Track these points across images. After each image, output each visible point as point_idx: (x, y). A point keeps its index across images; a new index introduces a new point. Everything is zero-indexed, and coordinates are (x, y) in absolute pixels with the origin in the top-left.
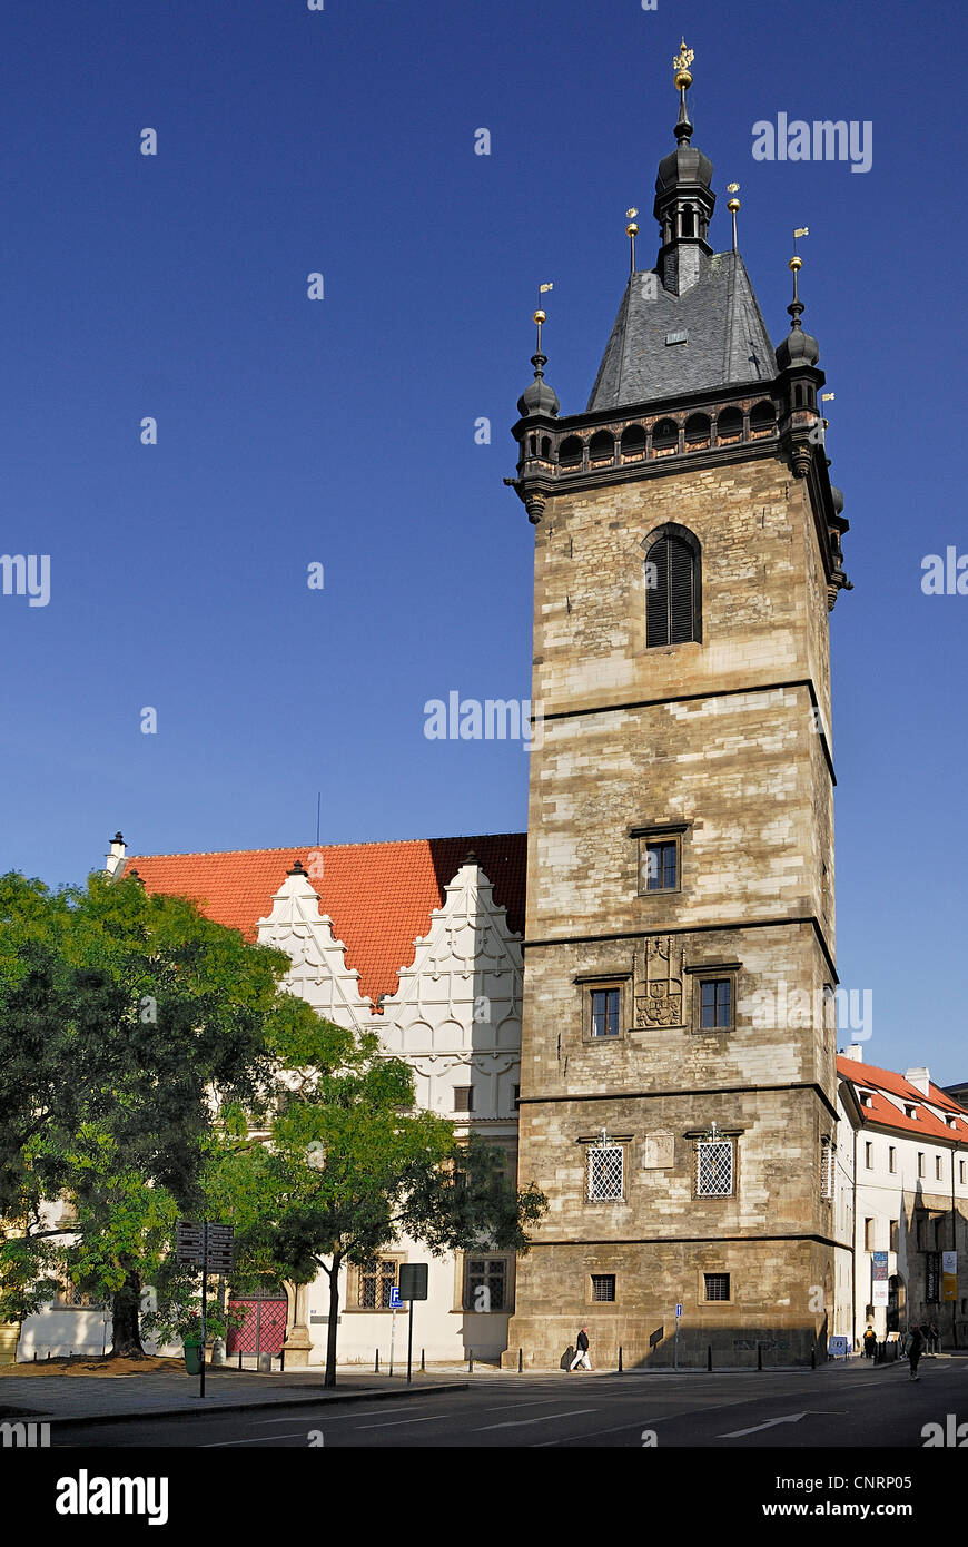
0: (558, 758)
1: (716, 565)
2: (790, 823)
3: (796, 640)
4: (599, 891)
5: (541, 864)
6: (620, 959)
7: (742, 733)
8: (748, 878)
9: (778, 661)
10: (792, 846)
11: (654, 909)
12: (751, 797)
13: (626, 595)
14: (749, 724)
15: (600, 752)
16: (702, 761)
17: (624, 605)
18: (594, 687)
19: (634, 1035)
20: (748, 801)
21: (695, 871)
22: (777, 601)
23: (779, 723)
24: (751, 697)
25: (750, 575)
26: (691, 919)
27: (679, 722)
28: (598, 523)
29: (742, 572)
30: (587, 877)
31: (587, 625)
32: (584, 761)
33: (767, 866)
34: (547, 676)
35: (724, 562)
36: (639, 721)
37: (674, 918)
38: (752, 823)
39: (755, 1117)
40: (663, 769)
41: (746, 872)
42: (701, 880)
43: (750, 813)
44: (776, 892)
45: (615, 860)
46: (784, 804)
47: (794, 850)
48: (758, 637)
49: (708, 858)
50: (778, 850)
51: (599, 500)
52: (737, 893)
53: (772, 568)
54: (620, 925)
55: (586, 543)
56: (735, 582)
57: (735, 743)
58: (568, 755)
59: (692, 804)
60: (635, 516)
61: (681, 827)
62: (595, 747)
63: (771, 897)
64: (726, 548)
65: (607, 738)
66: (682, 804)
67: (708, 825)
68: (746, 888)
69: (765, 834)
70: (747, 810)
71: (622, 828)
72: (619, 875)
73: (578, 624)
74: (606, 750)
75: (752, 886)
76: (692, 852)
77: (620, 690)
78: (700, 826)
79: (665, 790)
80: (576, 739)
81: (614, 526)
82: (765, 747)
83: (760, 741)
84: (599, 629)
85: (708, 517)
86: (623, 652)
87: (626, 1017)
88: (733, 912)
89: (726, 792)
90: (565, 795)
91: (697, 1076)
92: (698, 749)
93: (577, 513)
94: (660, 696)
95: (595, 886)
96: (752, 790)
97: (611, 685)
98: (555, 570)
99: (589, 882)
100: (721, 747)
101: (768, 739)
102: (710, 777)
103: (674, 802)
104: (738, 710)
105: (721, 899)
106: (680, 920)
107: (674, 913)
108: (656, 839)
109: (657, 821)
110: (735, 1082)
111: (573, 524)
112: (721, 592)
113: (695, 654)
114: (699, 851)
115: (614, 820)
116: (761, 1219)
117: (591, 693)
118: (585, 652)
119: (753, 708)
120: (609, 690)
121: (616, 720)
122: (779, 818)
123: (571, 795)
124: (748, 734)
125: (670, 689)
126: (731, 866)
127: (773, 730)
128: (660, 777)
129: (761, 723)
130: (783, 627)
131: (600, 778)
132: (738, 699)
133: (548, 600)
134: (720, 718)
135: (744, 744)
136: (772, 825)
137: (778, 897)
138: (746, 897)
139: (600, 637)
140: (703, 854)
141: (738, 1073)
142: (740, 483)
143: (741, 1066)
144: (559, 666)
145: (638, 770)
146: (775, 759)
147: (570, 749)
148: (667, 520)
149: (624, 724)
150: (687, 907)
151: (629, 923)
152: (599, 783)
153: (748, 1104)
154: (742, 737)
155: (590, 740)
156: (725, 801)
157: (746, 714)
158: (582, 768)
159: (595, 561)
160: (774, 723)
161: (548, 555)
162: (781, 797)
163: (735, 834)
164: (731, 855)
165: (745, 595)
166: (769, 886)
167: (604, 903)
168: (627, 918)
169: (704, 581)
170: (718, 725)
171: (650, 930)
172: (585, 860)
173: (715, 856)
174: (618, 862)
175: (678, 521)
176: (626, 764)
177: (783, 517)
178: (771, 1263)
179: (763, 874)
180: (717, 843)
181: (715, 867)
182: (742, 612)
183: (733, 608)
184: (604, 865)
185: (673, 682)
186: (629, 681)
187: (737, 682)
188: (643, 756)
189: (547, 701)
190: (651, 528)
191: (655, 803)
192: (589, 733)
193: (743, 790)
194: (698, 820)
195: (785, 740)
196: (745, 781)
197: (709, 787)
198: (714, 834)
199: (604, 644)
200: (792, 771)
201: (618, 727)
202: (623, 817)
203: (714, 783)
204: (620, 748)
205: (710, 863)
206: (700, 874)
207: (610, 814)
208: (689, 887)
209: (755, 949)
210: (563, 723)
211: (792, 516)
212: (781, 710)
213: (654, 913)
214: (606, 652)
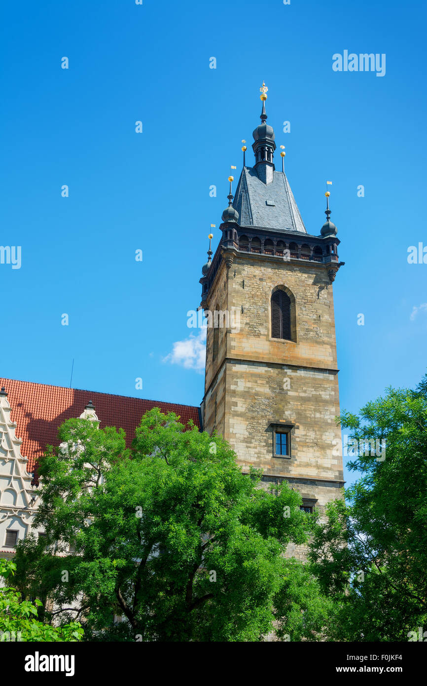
0: (238, 380)
1: (301, 309)
3: (332, 351)
4: (256, 450)
5: (231, 431)
7: (313, 387)
8: (318, 457)
9: (326, 358)
11: (280, 464)
12: (318, 418)
13: (266, 312)
14: (317, 386)
15: (256, 382)
16: (298, 397)
17: (265, 316)
18: (253, 350)
20: (316, 420)
21: (296, 449)
22: (325, 332)
23: (328, 386)
24: (317, 372)
25: (314, 317)
26: (296, 473)
27: (288, 376)
28: (255, 276)
29: (311, 315)
30: (251, 443)
31: (250, 321)
32: (249, 385)
33: (326, 453)
34: (233, 340)
35: (304, 309)
36: (272, 371)
37: (289, 471)
38: (319, 431)
40: (282, 397)
41: (318, 454)
42: (299, 454)
43: (318, 426)
44: (330, 466)
46: (330, 425)
48: (318, 346)
49: (301, 444)
50: (330, 446)
51: (255, 266)
52: (314, 464)
53: (323, 317)
54: (266, 470)
55: (250, 284)
56: (308, 319)
57: (311, 392)
58: (243, 380)
59: (294, 416)
60: (270, 278)
62: (254, 379)
63: (328, 468)
64: (305, 303)
65: (259, 376)
66: (290, 415)
67: (301, 427)
68: (317, 462)
69: (324, 437)
70: (316, 424)
71: (266, 421)
72: (264, 444)
73: (247, 319)
74: (259, 382)
75: (321, 462)
76: (295, 439)
77: (265, 355)
78: (298, 428)
79: (284, 407)
80: (246, 374)
81: (261, 280)
82: (322, 396)
83: (321, 393)
84: (255, 324)
85: (298, 287)
86: (265, 337)
88: (312, 473)
89: (308, 413)
90: (242, 399)
91: (301, 557)
92: (296, 391)
93: (246, 269)
94: (280, 362)
95: (255, 448)
97: (261, 351)
98: (237, 292)
99: (252, 445)
100: (305, 392)
101: (324, 393)
102: (301, 405)
103: (287, 413)
104: (312, 376)
105: (308, 465)
106: (291, 473)
107: (288, 468)
108: (280, 430)
109: (281, 421)
111: (244, 273)
112: (303, 322)
113: (294, 346)
114: (298, 439)
115: (262, 416)
117: (252, 353)
118: (249, 333)
119: (317, 377)
120: (260, 354)
121: (262, 370)
122: (329, 431)
123: (244, 400)
124: (316, 389)
125: (284, 360)
126: (311, 449)
127: (325, 389)
128: (282, 400)
129: (321, 384)
130: (327, 344)
131: (257, 394)
133: (234, 305)
134: (305, 378)
135: (314, 393)
136: (327, 434)
137: (329, 469)
138: (318, 467)
139: (256, 328)
140: (300, 441)
144: (238, 336)
145: (272, 395)
146: (326, 402)
147: (243, 377)
148: (282, 284)
149: (266, 371)
150: (293, 466)
151: (270, 470)
152: (256, 397)
154: (313, 389)
155: (252, 375)
156: (308, 418)
157: (315, 379)
158: (249, 388)
159: (253, 293)
160: (325, 386)
161: (234, 284)
162: (329, 421)
163: (312, 435)
164: (311, 445)
165: (313, 326)
166: (327, 463)
167: (258, 457)
168: (269, 467)
169: (297, 315)
170: (304, 381)
171: (278, 475)
172: (250, 434)
173: (305, 444)
174: (264, 438)
175: (286, 286)
176: (266, 390)
177: (326, 296)
179: (324, 456)
180: (305, 437)
181: (305, 449)
182: (312, 333)
183: (308, 330)
184: (259, 438)
185: (285, 356)
186: (267, 352)
187: (311, 363)
188: (274, 388)
189: (233, 352)
190: (276, 285)
191: (279, 412)
192: (251, 372)
193: (314, 414)
194: (297, 424)
195: (330, 395)
196: (315, 410)
197: (301, 410)
198: (304, 433)
199: (257, 332)
200: (333, 409)
201: (263, 372)
202: (266, 416)
203: (303, 408)
204: (264, 382)
205: (303, 446)
206: (299, 451)
207: (261, 413)
208: (294, 457)
209: (322, 493)
210: (240, 364)
211: (329, 297)
212: (328, 381)
213: (280, 467)
214: (258, 335)
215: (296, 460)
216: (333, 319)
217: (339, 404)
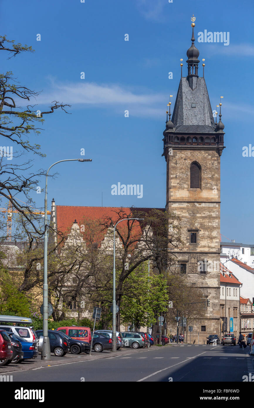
0: (174, 211)
1: (204, 173)
2: (216, 232)
3: (218, 193)
6: (186, 257)
7: (208, 211)
8: (209, 243)
9: (215, 197)
10: (217, 237)
11: (192, 247)
12: (210, 225)
13: (187, 176)
14: (210, 210)
15: (182, 211)
16: (201, 216)
17: (187, 178)
18: (181, 196)
19: (189, 274)
20: (209, 226)
21: (200, 240)
22: (215, 183)
23: (215, 210)
24: (210, 204)
25: (210, 176)
26: (199, 250)
27: (197, 207)
28: (182, 158)
29: (209, 175)
31: (180, 182)
33: (213, 241)
34: (172, 192)
35: (206, 172)
36: (189, 205)
37: (196, 250)
38: (210, 231)
39: (210, 293)
40: (193, 217)
41: (209, 241)
43: (210, 229)
44: (214, 246)
45: (185, 236)
46: (215, 228)
47: (217, 238)
48: (212, 191)
49: (202, 238)
50: (215, 238)
51: (182, 152)
52: (207, 246)
53: (214, 176)
54: (186, 250)
55: (179, 162)
56: (208, 177)
57: (207, 213)
58: (177, 211)
59: (199, 226)
60: (189, 158)
61: (197, 230)
62: (181, 210)
63: (213, 247)
64: (206, 169)
65: (183, 208)
67: (202, 230)
69: (212, 234)
70: (209, 228)
71: (186, 229)
72: (186, 239)
73: (178, 181)
75: (210, 245)
76: (199, 236)
77: (186, 198)
78: (201, 231)
79: (194, 221)
80: (178, 208)
81: (185, 159)
82: (212, 215)
83: (212, 213)
84: (182, 183)
85: (203, 161)
86: (187, 189)
87: (187, 270)
88: (206, 250)
89: (205, 224)
91: (200, 284)
92: (200, 214)
93: (178, 155)
94: (193, 201)
96: (210, 224)
97: (184, 196)
98: (173, 167)
100: (204, 214)
101: (213, 213)
102: (202, 220)
103: (196, 224)
104: (208, 206)
105: (204, 247)
106: (197, 250)
107: (196, 249)
108: (193, 232)
109: (193, 228)
110: (207, 286)
111: (177, 157)
112: (205, 179)
113: (200, 192)
114: (200, 236)
115: (185, 227)
116: (211, 315)
117: (181, 198)
118: (179, 188)
119: (210, 206)
120: (184, 198)
121: (185, 205)
122: (215, 231)
123: (177, 220)
124: (210, 212)
125: (195, 199)
126: (206, 240)
127: (214, 212)
128: (193, 219)
129: (212, 210)
130: (216, 189)
131: (182, 217)
132: (208, 204)
133: (172, 174)
134: (205, 207)
135: (209, 214)
136: (214, 232)
137: (214, 248)
138: (209, 247)
139: (182, 185)
140: (201, 236)
141: (207, 284)
142: (209, 155)
143: (208, 282)
144: (174, 190)
145: (189, 217)
146: (214, 218)
148: (195, 160)
149: (187, 206)
150: (198, 248)
151: (187, 250)
153: (209, 290)
154: (208, 212)
156: (205, 225)
157: (209, 207)
158: (179, 214)
159: (181, 167)
160: (214, 210)
161: (172, 163)
162: (215, 226)
163: (207, 233)
165: (210, 181)
166: (213, 245)
167: (183, 244)
168: (187, 249)
169: (202, 176)
170: (204, 209)
171: (192, 252)
172: (180, 234)
173: (203, 237)
174: (186, 236)
175: (197, 161)
176: (187, 215)
177: (217, 164)
178: (213, 324)
179: (212, 242)
180: (204, 235)
181: (203, 240)
182: (209, 185)
183: (207, 183)
184: (183, 236)
185: (196, 198)
186: (187, 196)
187: (208, 200)
188: (191, 214)
189: (172, 198)
190: (192, 161)
191: (192, 224)
192: (180, 207)
193: (208, 224)
194: (200, 229)
195: (216, 214)
196: (209, 222)
197: (202, 222)
198: (203, 233)
199: (183, 187)
200: (217, 221)
201: (186, 206)
202: (187, 226)
203: (203, 222)
204: (186, 211)
205: (202, 239)
206: (201, 241)
207: (184, 225)
208: (198, 243)
209: (210, 258)
210: (175, 203)
211: (218, 164)
212: (216, 208)
213: (192, 248)
214: (183, 189)
215: (199, 245)
216: (219, 176)
217: (220, 218)
